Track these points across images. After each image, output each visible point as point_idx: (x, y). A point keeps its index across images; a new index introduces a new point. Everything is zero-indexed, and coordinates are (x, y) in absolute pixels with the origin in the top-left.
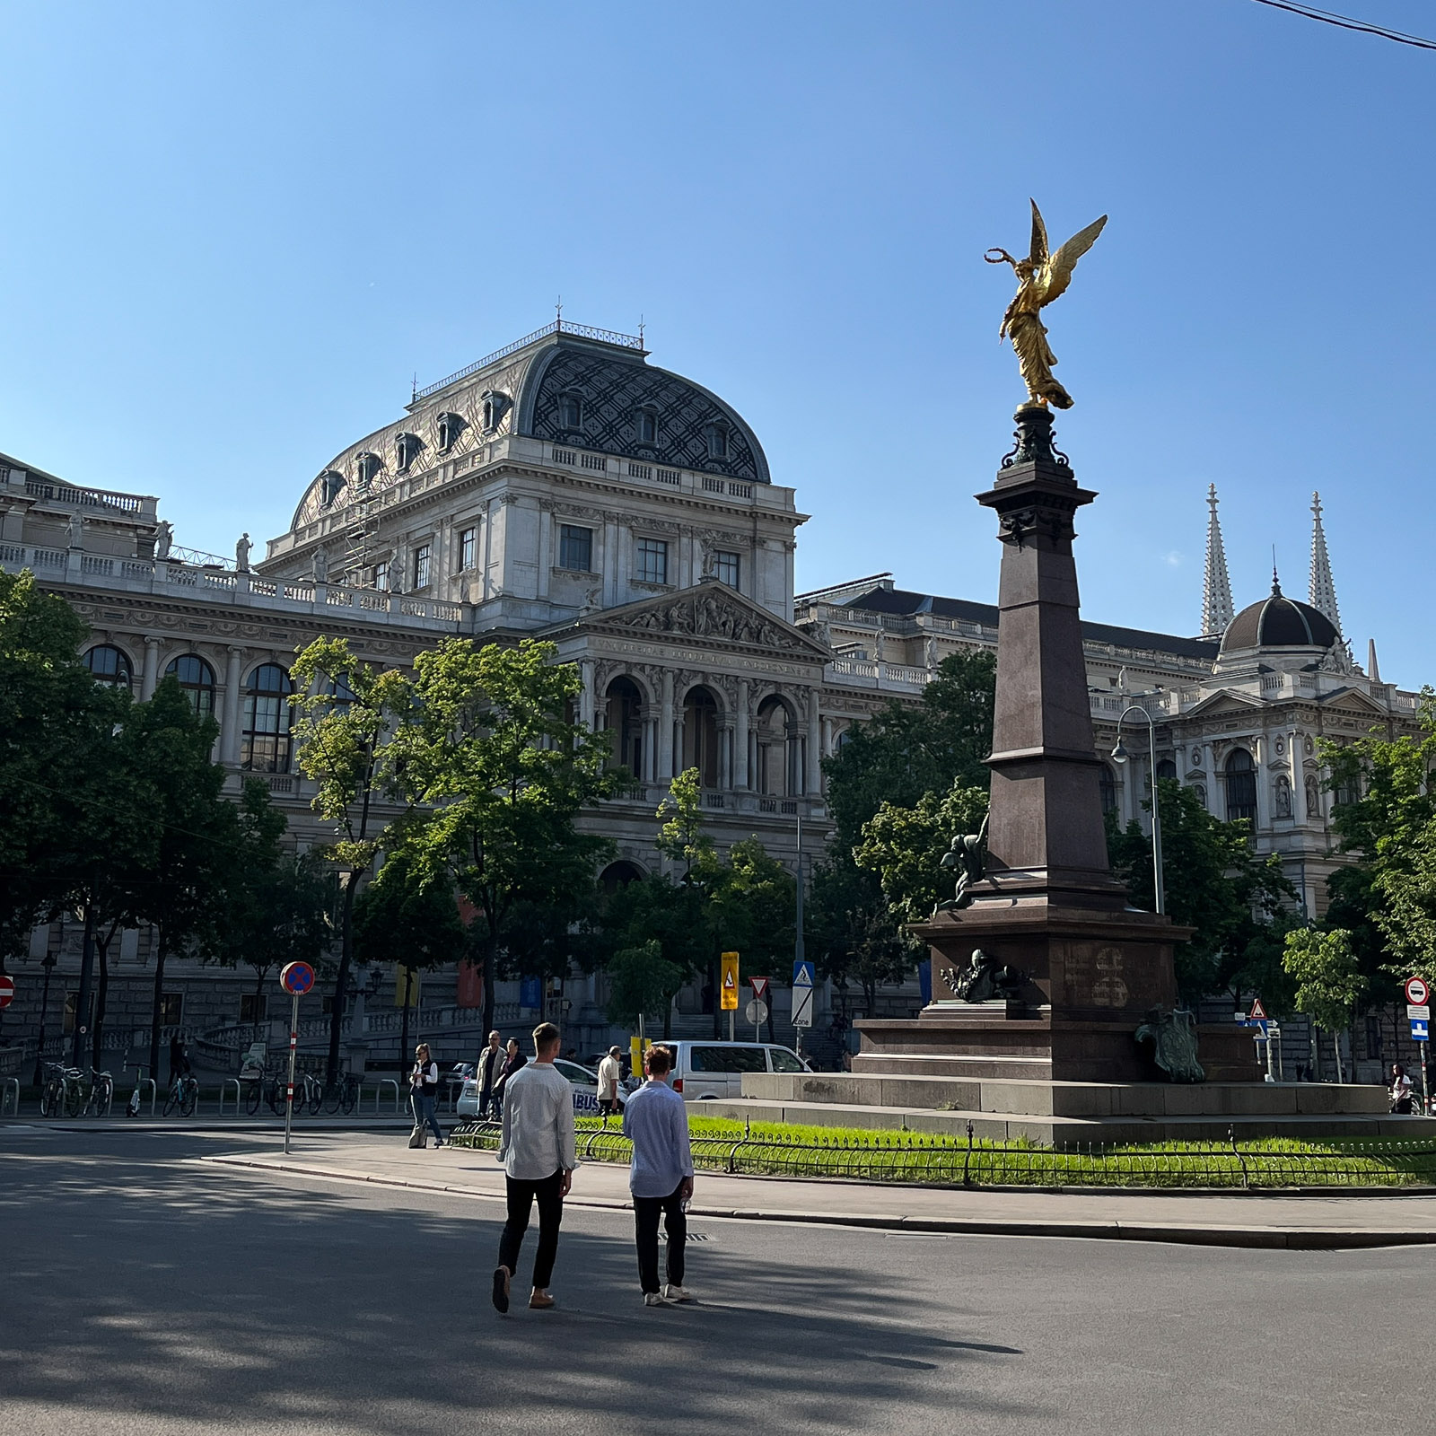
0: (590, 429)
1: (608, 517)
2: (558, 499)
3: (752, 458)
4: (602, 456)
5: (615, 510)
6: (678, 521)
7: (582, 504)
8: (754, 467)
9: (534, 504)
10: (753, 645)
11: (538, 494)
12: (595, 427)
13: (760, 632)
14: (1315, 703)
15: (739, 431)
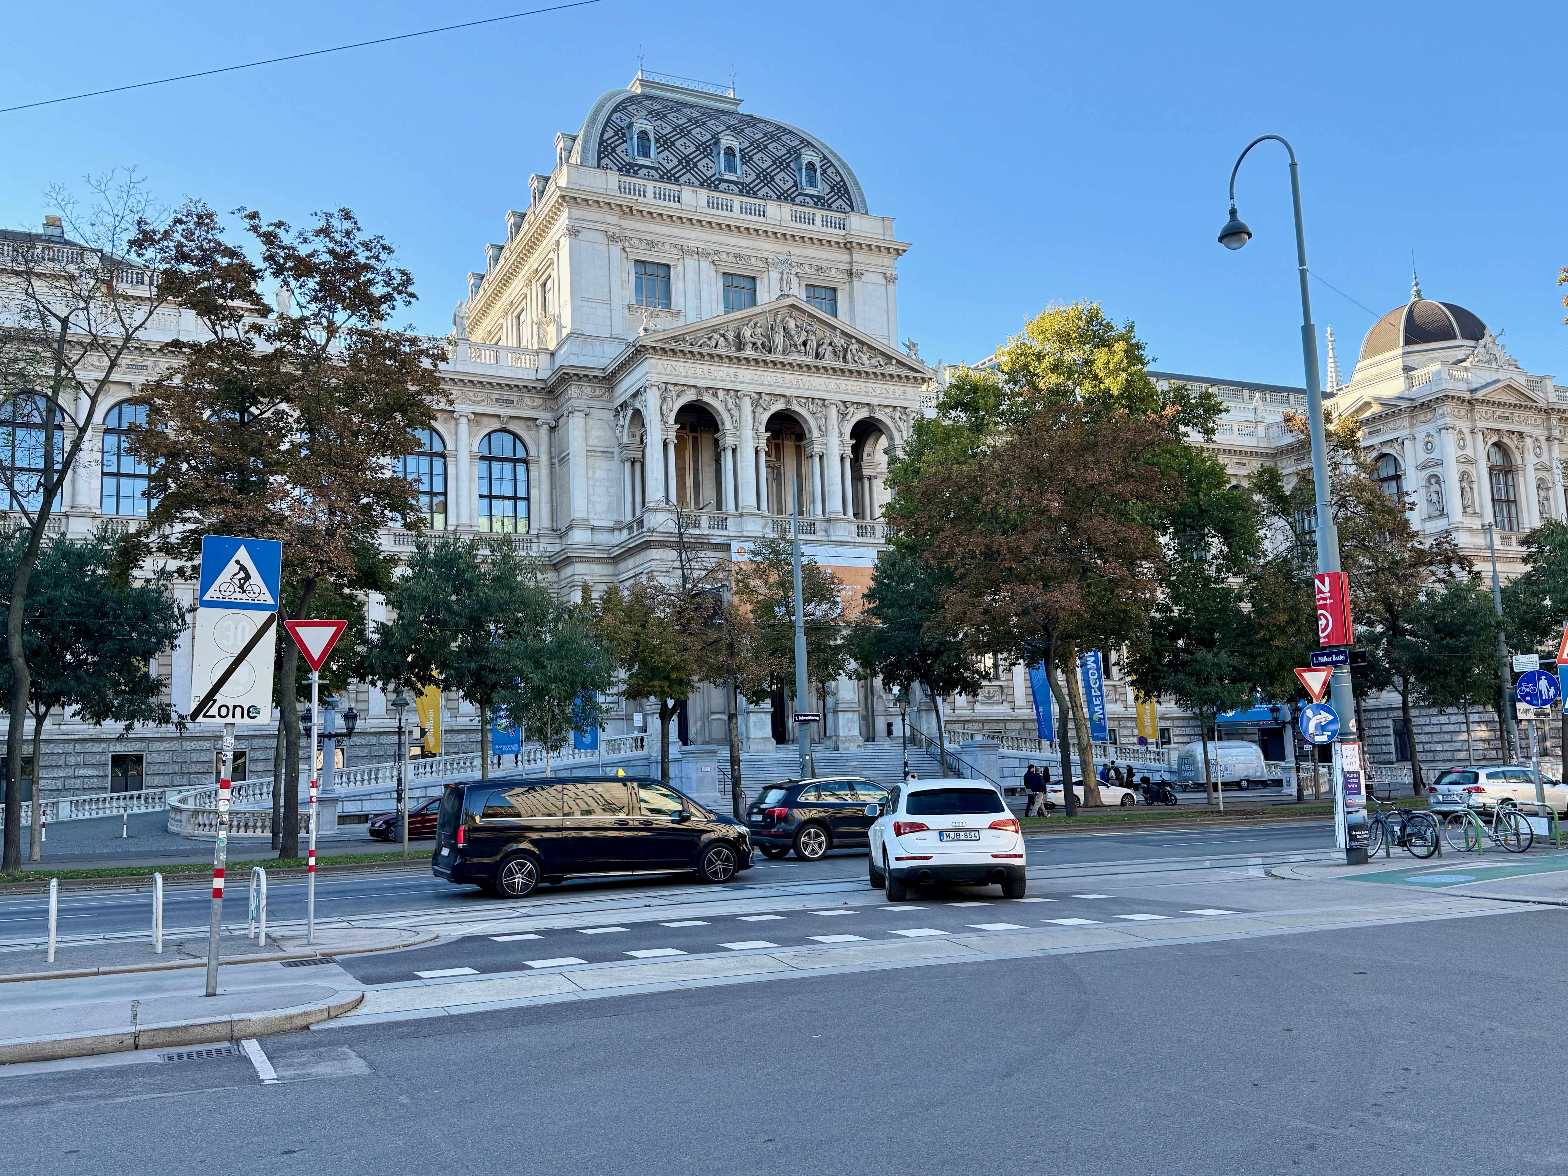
0: (665, 163)
1: (685, 252)
2: (628, 234)
3: (847, 191)
4: (677, 188)
5: (693, 244)
6: (766, 255)
7: (656, 239)
8: (850, 199)
9: (601, 237)
10: (839, 364)
11: (604, 227)
12: (668, 161)
13: (846, 351)
14: (1468, 396)
15: (832, 165)
